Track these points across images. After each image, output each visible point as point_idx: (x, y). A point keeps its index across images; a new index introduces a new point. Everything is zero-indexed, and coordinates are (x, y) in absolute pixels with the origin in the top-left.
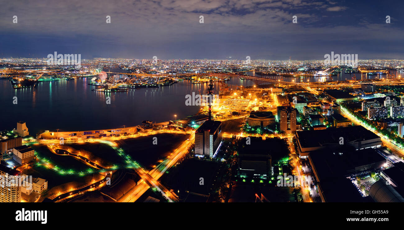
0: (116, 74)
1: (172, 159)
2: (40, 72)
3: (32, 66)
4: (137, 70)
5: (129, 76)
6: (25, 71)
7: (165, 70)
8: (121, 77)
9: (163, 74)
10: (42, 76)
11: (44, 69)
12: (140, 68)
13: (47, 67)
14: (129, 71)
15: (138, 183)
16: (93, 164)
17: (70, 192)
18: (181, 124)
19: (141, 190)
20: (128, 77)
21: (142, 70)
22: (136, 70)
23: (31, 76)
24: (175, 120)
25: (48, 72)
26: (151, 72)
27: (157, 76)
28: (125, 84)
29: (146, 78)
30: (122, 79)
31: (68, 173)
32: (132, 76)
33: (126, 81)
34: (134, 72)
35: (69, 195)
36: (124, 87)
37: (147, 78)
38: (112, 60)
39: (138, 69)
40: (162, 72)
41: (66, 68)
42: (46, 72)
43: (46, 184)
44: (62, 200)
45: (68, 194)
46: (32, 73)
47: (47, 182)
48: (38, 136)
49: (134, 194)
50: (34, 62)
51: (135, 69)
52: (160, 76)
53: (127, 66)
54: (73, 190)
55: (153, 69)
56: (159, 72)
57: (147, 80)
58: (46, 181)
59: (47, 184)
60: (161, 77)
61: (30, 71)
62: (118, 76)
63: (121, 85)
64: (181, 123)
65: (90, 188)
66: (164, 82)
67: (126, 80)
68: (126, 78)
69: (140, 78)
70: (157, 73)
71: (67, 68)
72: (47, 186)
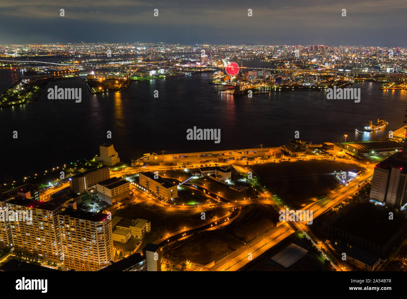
0: (252, 70)
1: (334, 199)
2: (133, 66)
3: (120, 56)
4: (286, 63)
5: (272, 72)
6: (108, 64)
7: (333, 64)
8: (261, 73)
9: (330, 70)
10: (137, 71)
11: (139, 61)
12: (290, 60)
13: (144, 57)
14: (273, 64)
15: (278, 225)
16: (215, 196)
17: (183, 233)
18: (354, 150)
19: (281, 234)
20: (271, 74)
21: (294, 62)
22: (284, 63)
23: (118, 73)
24: (344, 142)
25: (146, 65)
26: (309, 67)
27: (318, 72)
28: (266, 86)
29: (300, 75)
30: (261, 77)
31: (179, 209)
32: (277, 72)
33: (267, 80)
34: (280, 65)
35: (182, 237)
36: (264, 90)
37: (302, 75)
38: (246, 48)
39: (287, 61)
40: (327, 66)
41: (175, 58)
42: (143, 66)
43: (148, 227)
44: (172, 243)
45: (180, 235)
46: (119, 69)
47: (150, 223)
48: (134, 162)
49: (272, 238)
50: (123, 50)
51: (284, 60)
52: (323, 73)
53: (270, 57)
54: (186, 231)
55: (312, 61)
56: (322, 67)
57: (301, 78)
58: (148, 222)
59: (150, 225)
60: (325, 74)
61: (117, 64)
62: (256, 73)
63: (259, 86)
64: (354, 148)
65: (211, 227)
66: (329, 84)
67: (268, 78)
68: (267, 76)
69: (291, 76)
70: (318, 68)
71: (177, 59)
72: (150, 228)
